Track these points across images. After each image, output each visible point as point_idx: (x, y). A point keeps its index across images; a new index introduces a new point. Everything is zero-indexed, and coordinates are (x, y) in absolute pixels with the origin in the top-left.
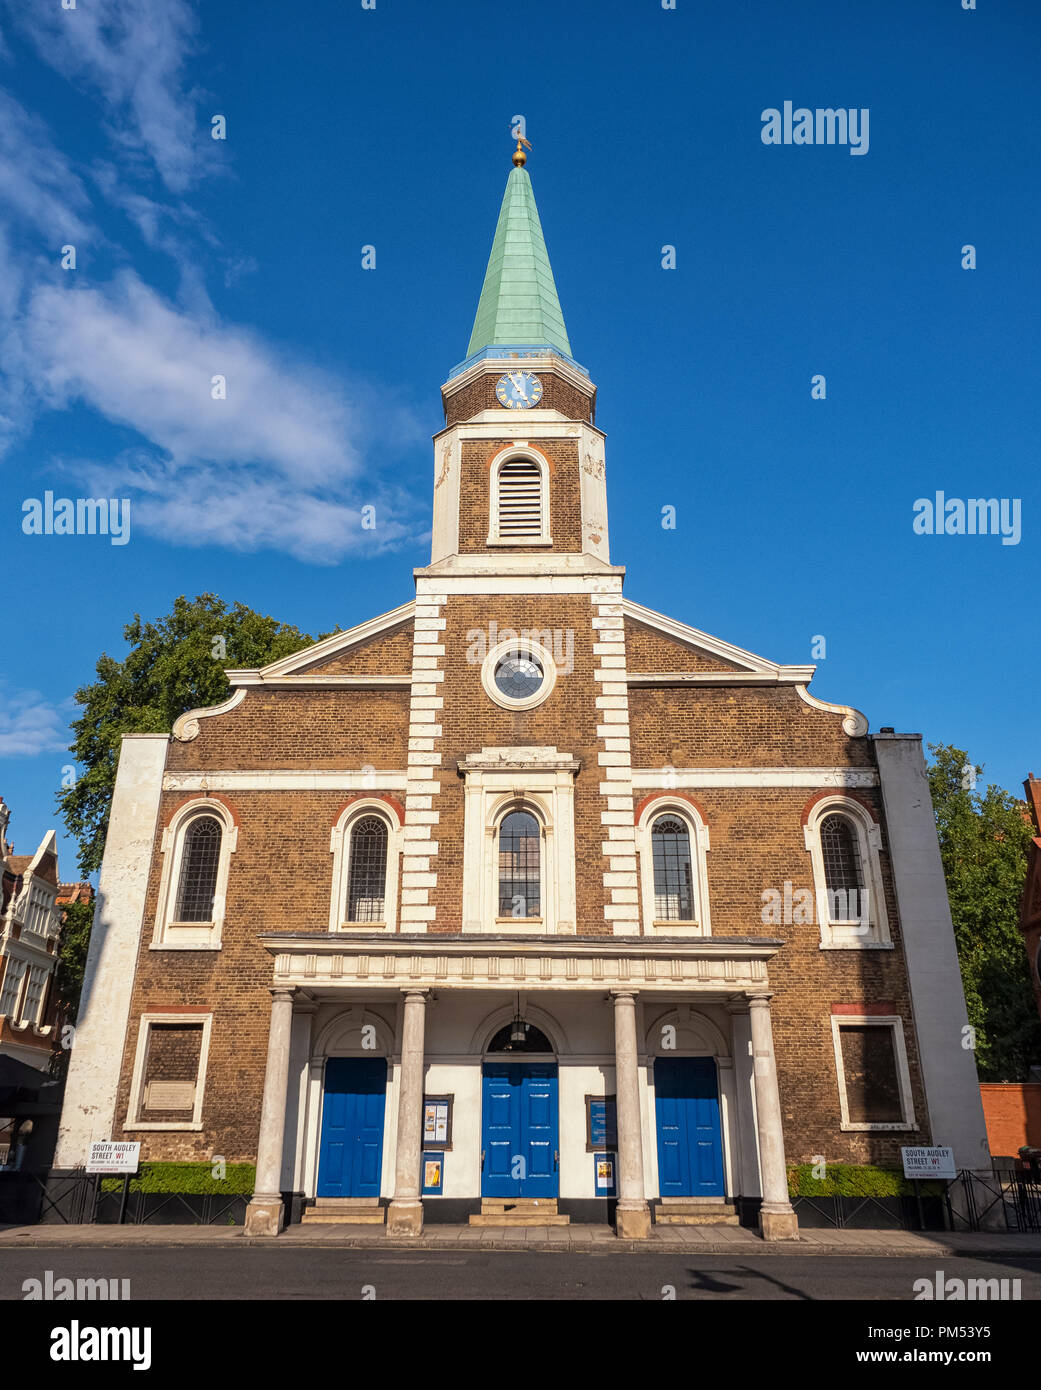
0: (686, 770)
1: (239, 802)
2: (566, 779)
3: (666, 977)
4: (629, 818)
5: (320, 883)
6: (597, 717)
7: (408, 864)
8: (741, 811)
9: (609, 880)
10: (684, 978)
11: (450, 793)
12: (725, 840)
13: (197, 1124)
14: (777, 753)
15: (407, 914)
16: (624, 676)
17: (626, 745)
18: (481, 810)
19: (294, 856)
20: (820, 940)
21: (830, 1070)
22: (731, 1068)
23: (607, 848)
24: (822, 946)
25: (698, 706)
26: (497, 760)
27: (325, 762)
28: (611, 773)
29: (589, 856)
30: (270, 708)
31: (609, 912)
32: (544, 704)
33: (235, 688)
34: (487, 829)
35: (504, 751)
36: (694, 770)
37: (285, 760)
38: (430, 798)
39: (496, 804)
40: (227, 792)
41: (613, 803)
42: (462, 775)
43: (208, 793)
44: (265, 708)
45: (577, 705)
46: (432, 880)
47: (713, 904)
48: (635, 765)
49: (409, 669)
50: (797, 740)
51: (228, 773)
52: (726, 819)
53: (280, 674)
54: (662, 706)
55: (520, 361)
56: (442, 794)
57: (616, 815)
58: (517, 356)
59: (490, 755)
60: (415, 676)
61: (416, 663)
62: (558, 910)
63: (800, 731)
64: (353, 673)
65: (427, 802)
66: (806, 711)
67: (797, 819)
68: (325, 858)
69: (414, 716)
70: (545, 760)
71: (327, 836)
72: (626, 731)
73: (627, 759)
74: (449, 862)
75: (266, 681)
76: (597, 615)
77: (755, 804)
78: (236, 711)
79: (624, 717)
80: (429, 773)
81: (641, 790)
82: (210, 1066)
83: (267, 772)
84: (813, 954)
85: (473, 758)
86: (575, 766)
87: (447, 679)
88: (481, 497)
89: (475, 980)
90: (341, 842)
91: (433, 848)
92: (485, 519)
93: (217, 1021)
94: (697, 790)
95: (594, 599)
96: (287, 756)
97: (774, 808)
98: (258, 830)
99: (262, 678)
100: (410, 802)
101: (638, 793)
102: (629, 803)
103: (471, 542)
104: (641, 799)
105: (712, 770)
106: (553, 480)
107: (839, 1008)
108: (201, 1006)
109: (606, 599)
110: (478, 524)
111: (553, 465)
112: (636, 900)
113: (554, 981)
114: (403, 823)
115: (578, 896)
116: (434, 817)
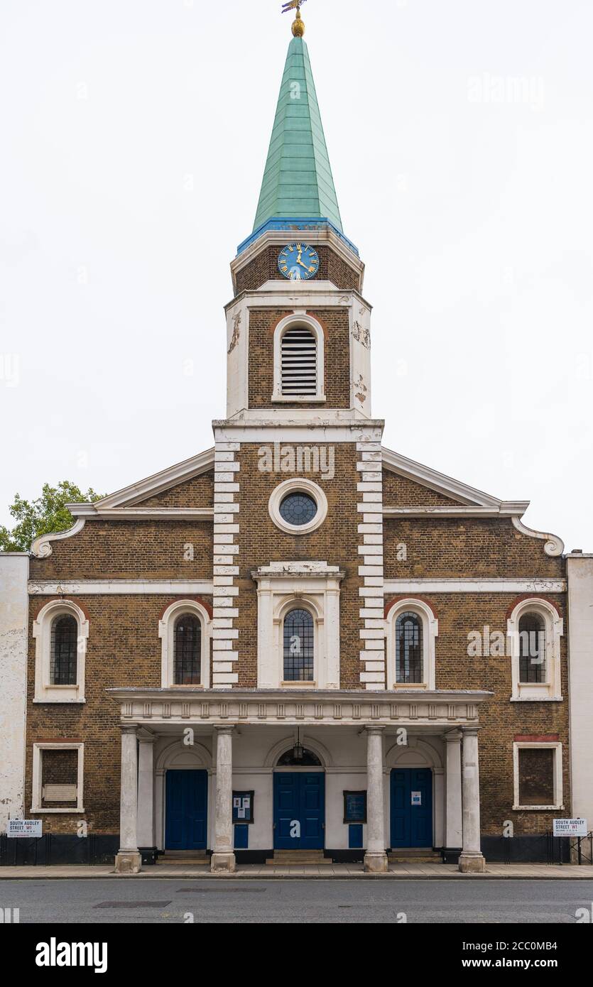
0: (424, 580)
1: (88, 602)
2: (333, 585)
3: (405, 717)
4: (380, 613)
5: (153, 659)
6: (359, 539)
7: (216, 645)
8: (463, 610)
9: (363, 656)
10: (419, 717)
11: (246, 595)
12: (449, 628)
13: (80, 809)
14: (493, 568)
15: (217, 678)
16: (379, 508)
17: (380, 560)
18: (269, 609)
19: (132, 640)
20: (511, 696)
21: (510, 775)
22: (443, 774)
23: (363, 634)
24: (512, 699)
25: (435, 533)
26: (281, 570)
27: (150, 574)
28: (368, 581)
29: (350, 639)
30: (104, 533)
31: (363, 677)
32: (318, 530)
33: (76, 518)
34: (275, 621)
35: (286, 564)
36: (430, 580)
37: (118, 573)
38: (231, 599)
39: (281, 603)
40: (77, 595)
41: (368, 603)
42: (256, 583)
43: (64, 596)
44: (101, 533)
45: (343, 531)
46: (235, 656)
47: (437, 672)
48: (386, 576)
49: (212, 504)
50: (509, 558)
51: (78, 581)
52: (452, 614)
53: (110, 507)
54: (408, 532)
55: (299, 233)
56: (240, 596)
57: (371, 611)
58: (297, 228)
59: (275, 567)
60: (217, 508)
61: (217, 498)
62: (327, 674)
63: (512, 552)
64: (167, 507)
65: (229, 602)
66: (518, 537)
67: (503, 615)
68: (156, 642)
69: (217, 539)
70: (318, 570)
71: (156, 627)
72: (380, 550)
73: (380, 571)
74: (247, 643)
75: (99, 513)
76: (360, 460)
77: (473, 604)
78: (77, 535)
79: (380, 539)
80: (230, 581)
81: (390, 594)
82: (85, 775)
83: (106, 581)
84: (505, 704)
85: (264, 569)
86: (342, 575)
87: (241, 509)
88: (266, 360)
89: (268, 719)
90: (166, 630)
91: (235, 634)
92: (270, 379)
93: (87, 748)
94: (431, 594)
95: (359, 447)
96: (121, 569)
97: (488, 606)
98: (105, 624)
99: (95, 510)
100: (216, 602)
101: (387, 597)
102: (380, 603)
103: (259, 398)
104: (390, 600)
105: (443, 580)
106: (327, 345)
107: (520, 738)
108: (77, 739)
109: (368, 447)
110: (264, 383)
111: (327, 332)
112: (383, 669)
113: (324, 720)
114: (211, 617)
115: (341, 666)
116: (235, 613)
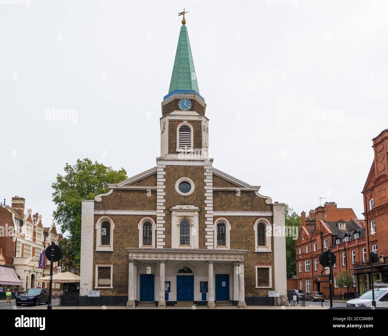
0: (226, 211)
1: (114, 217)
2: (197, 213)
3: (221, 258)
4: (212, 223)
5: (136, 237)
6: (205, 198)
7: (158, 233)
8: (239, 222)
9: (206, 237)
10: (225, 258)
11: (168, 216)
12: (234, 228)
13: (112, 287)
14: (249, 208)
15: (158, 244)
16: (212, 188)
17: (212, 205)
18: (175, 221)
19: (129, 230)
22: (233, 276)
23: (206, 230)
24: (255, 251)
25: (230, 196)
26: (179, 208)
27: (135, 208)
28: (208, 212)
29: (202, 231)
30: (120, 194)
31: (206, 244)
32: (191, 195)
33: (110, 189)
34: (177, 225)
35: (181, 206)
36: (228, 211)
37: (125, 208)
38: (163, 217)
39: (179, 219)
40: (111, 215)
41: (208, 219)
42: (171, 212)
43: (106, 215)
44: (118, 194)
45: (200, 195)
46: (164, 236)
47: (231, 242)
48: (214, 210)
49: (156, 185)
50: (254, 205)
51: (111, 210)
52: (235, 223)
53: (122, 185)
54: (221, 195)
55: (185, 95)
56: (166, 216)
57: (209, 222)
58: (184, 93)
59: (177, 207)
60: (158, 187)
61: (158, 183)
62: (194, 243)
63: (255, 202)
64: (141, 186)
66: (257, 198)
67: (252, 223)
68: (137, 231)
69: (158, 197)
70: (192, 208)
71: (137, 226)
72: (212, 202)
73: (212, 209)
74: (168, 232)
75: (118, 187)
76: (205, 172)
77: (242, 220)
78: (111, 194)
79: (212, 198)
80: (162, 211)
81: (215, 216)
82: (113, 276)
83: (120, 210)
84: (253, 253)
85: (174, 208)
86: (199, 210)
87: (166, 187)
88: (174, 138)
89: (176, 258)
90: (140, 227)
91: (164, 229)
92: (176, 144)
93: (114, 267)
94: (229, 216)
95: (205, 167)
96: (125, 206)
97: (247, 221)
98: (120, 224)
99: (117, 186)
100: (158, 218)
101: (214, 217)
102: (212, 219)
103: (172, 150)
104: (215, 218)
105: (232, 211)
106: (194, 133)
107: (258, 264)
108: (110, 263)
109: (208, 168)
110: (173, 145)
111: (194, 128)
112: (213, 241)
113: (195, 259)
114: (156, 223)
115: (199, 240)
116: (164, 222)
